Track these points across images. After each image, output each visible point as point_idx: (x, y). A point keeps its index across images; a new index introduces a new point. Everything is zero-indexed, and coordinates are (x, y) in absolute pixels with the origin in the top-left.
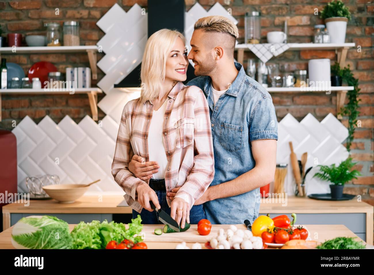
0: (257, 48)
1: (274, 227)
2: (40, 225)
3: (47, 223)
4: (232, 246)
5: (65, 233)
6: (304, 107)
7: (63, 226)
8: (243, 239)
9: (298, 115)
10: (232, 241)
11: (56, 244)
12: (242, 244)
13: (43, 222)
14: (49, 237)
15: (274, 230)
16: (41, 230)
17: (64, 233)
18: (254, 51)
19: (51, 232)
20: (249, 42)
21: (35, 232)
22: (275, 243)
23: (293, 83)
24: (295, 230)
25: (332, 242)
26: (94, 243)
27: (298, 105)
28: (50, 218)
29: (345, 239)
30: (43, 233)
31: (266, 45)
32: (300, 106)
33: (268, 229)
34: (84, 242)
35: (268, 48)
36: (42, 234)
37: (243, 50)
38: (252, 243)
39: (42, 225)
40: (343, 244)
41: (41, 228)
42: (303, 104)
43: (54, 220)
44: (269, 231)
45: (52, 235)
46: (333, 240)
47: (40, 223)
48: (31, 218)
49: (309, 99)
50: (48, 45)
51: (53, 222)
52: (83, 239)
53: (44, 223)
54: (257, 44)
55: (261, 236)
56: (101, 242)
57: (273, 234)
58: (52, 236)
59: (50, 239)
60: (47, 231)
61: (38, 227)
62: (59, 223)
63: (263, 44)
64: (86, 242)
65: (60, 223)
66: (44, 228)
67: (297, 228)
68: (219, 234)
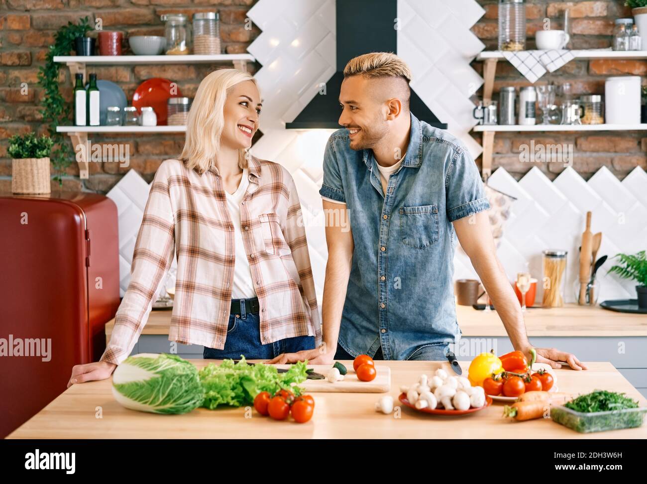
0: (519, 58)
1: (503, 370)
2: (155, 368)
3: (166, 366)
4: (439, 401)
5: (194, 382)
6: (595, 154)
7: (190, 370)
8: (457, 391)
9: (585, 168)
10: (440, 395)
11: (180, 397)
12: (455, 398)
13: (160, 364)
14: (171, 386)
15: (502, 376)
16: (158, 376)
17: (192, 382)
18: (515, 62)
19: (173, 380)
20: (506, 47)
21: (148, 379)
22: (504, 395)
23: (578, 117)
24: (534, 375)
25: (587, 397)
26: (233, 398)
27: (585, 151)
28: (170, 358)
29: (606, 394)
30: (162, 381)
31: (535, 53)
32: (588, 154)
33: (494, 375)
34: (219, 396)
35: (538, 59)
36: (160, 383)
37: (497, 60)
38: (470, 396)
39: (160, 369)
40: (604, 402)
41: (157, 373)
42: (593, 151)
43: (176, 361)
44: (496, 377)
45: (174, 384)
46: (589, 396)
47: (155, 366)
48: (141, 358)
49: (603, 143)
50: (168, 52)
51: (175, 364)
52: (217, 390)
53: (162, 365)
54: (520, 50)
55: (482, 384)
56: (243, 395)
57: (500, 381)
58: (175, 386)
59: (172, 390)
60: (167, 378)
61: (153, 371)
62: (183, 366)
63: (531, 52)
64: (222, 396)
65: (185, 365)
66: (163, 373)
67: (536, 372)
68: (420, 382)
